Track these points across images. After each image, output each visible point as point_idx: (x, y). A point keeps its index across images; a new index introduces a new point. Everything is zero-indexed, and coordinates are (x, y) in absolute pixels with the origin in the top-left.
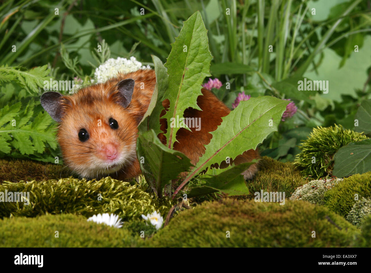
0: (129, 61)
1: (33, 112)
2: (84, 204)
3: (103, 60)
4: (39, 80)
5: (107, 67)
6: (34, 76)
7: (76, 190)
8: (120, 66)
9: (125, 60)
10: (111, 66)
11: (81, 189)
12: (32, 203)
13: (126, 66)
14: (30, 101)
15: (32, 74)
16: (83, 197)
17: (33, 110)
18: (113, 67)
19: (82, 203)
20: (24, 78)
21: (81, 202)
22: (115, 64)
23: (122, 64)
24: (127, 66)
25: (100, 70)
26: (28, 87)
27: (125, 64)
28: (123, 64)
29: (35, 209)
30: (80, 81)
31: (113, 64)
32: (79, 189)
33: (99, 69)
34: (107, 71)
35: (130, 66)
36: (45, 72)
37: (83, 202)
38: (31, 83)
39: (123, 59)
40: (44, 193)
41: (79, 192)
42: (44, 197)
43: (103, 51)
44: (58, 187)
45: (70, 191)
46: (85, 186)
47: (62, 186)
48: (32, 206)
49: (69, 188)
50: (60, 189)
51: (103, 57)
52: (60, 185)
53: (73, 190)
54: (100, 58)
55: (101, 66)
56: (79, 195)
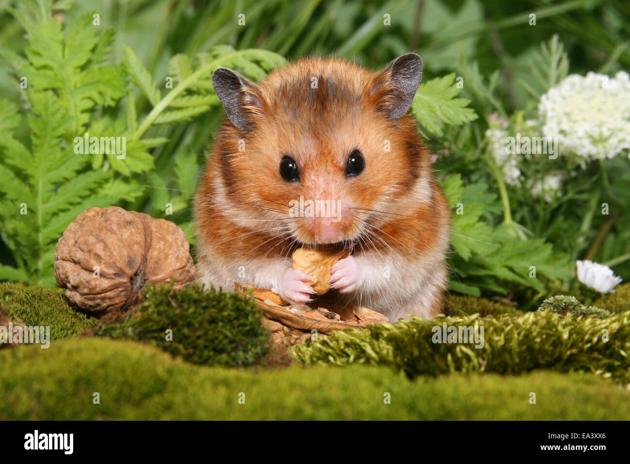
0: (612, 80)
2: (588, 365)
4: (440, 107)
5: (563, 94)
7: (565, 336)
8: (594, 91)
9: (604, 77)
10: (573, 92)
11: (574, 336)
12: (481, 360)
13: (605, 93)
16: (581, 350)
18: (578, 93)
19: (582, 364)
21: (579, 362)
22: (581, 88)
23: (598, 88)
24: (608, 92)
25: (549, 99)
27: (603, 90)
28: (600, 87)
30: (502, 122)
31: (578, 87)
32: (570, 334)
33: (547, 97)
34: (564, 102)
35: (614, 93)
37: (584, 361)
39: (599, 76)
40: (500, 340)
41: (572, 341)
42: (505, 349)
43: (554, 61)
44: (526, 330)
45: (553, 338)
46: (583, 330)
47: (534, 327)
48: (480, 366)
49: (551, 332)
50: (531, 333)
51: (553, 73)
52: (528, 326)
53: (560, 337)
54: (545, 75)
55: (553, 92)
56: (571, 347)
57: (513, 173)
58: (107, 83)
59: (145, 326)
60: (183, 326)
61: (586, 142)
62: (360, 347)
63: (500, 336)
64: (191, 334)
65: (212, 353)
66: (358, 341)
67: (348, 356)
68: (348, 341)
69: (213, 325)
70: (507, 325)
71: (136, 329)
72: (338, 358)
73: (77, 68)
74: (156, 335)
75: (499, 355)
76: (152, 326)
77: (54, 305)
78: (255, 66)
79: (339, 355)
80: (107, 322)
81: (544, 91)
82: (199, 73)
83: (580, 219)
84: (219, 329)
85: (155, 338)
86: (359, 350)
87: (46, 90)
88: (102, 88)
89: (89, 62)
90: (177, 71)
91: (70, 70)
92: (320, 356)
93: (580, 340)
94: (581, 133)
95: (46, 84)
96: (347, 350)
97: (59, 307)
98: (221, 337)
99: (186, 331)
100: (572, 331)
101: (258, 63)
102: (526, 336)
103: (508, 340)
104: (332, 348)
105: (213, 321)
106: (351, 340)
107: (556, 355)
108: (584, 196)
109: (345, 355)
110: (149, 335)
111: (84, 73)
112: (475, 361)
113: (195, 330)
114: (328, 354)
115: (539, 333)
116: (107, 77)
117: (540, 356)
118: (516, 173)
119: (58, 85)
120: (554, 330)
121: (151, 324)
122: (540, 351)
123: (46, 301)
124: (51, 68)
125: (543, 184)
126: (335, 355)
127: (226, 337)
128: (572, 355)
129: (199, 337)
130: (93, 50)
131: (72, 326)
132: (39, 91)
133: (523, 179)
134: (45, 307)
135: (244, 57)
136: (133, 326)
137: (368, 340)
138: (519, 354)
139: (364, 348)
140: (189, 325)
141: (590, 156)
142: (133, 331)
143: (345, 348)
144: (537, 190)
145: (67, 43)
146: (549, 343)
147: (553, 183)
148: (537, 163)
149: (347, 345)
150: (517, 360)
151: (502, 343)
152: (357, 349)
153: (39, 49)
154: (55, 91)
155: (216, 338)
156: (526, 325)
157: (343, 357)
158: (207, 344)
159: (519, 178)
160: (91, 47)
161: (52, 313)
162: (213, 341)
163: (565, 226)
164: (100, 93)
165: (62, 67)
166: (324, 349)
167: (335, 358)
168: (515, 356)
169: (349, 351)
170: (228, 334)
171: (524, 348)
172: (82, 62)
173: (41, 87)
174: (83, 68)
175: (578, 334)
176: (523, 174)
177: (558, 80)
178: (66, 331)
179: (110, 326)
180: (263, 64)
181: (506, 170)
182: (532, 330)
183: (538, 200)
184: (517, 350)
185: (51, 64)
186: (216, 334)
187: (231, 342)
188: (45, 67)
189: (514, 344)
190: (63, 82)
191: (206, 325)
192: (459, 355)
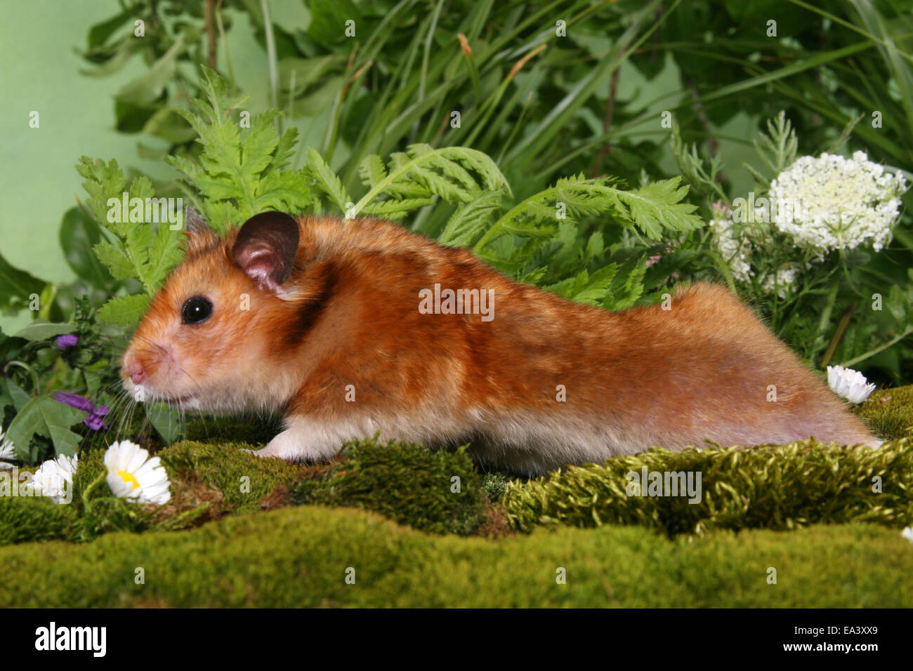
0: (849, 161)
1: (642, 287)
3: (781, 161)
4: (663, 211)
5: (795, 177)
6: (650, 202)
7: (835, 468)
8: (829, 173)
9: (840, 159)
10: (805, 175)
11: (845, 467)
12: (743, 498)
13: (841, 175)
14: (639, 261)
15: (645, 197)
16: (854, 483)
17: (642, 282)
18: (812, 176)
19: (857, 499)
20: (628, 207)
21: (854, 497)
22: (814, 170)
23: (833, 169)
24: (845, 173)
25: (780, 185)
26: (636, 226)
27: (839, 171)
28: (836, 168)
29: (749, 512)
30: (726, 210)
31: (811, 169)
32: (841, 466)
33: (778, 182)
34: (796, 187)
35: (852, 175)
36: (674, 192)
38: (644, 216)
39: (834, 158)
40: (762, 474)
41: (842, 473)
42: (769, 485)
43: (782, 139)
44: (790, 462)
45: (823, 472)
46: (853, 460)
47: (798, 458)
48: (743, 504)
49: (819, 464)
50: (796, 466)
51: (781, 153)
52: (792, 458)
53: (829, 469)
54: (773, 157)
55: (783, 176)
56: (842, 481)
57: (742, 268)
58: (291, 189)
59: (349, 486)
60: (393, 487)
61: (824, 232)
62: (603, 484)
63: (763, 469)
64: (402, 497)
65: (425, 520)
66: (600, 478)
67: (590, 496)
68: (588, 478)
69: (427, 489)
70: (770, 457)
71: (339, 488)
72: (578, 498)
73: (257, 174)
74: (363, 496)
75: (764, 492)
76: (358, 486)
77: (241, 461)
78: (456, 165)
79: (579, 494)
80: (304, 478)
81: (774, 176)
82: (392, 176)
83: (817, 315)
84: (433, 493)
85: (363, 500)
86: (601, 488)
87: (224, 201)
88: (285, 195)
89: (270, 166)
90: (369, 174)
91: (249, 177)
92: (559, 496)
93: (851, 471)
94: (818, 223)
95: (222, 194)
96: (587, 488)
97: (247, 463)
98: (436, 503)
99: (396, 493)
100: (842, 462)
101: (459, 162)
102: (790, 469)
103: (772, 473)
104: (571, 487)
105: (426, 484)
106: (592, 477)
107: (827, 490)
108: (822, 291)
109: (585, 495)
110: (355, 496)
111: (265, 179)
112: (737, 499)
113: (406, 494)
114: (567, 494)
115: (805, 465)
116: (291, 183)
117: (809, 492)
118: (746, 268)
119: (236, 194)
120: (822, 461)
121: (356, 483)
122: (809, 486)
123: (231, 458)
124: (228, 177)
125: (775, 279)
126: (574, 494)
127: (441, 502)
128: (845, 489)
129: (411, 502)
130: (273, 154)
131: (264, 484)
132: (217, 202)
133: (752, 274)
134: (232, 465)
135: (443, 156)
136: (336, 485)
137: (611, 477)
138: (786, 489)
139: (607, 486)
140: (400, 487)
141: (829, 248)
142: (336, 491)
143: (586, 486)
144: (769, 286)
145: (245, 148)
146: (818, 477)
147: (786, 277)
148: (769, 256)
149: (587, 483)
150: (784, 497)
151: (765, 477)
152: (598, 487)
153: (215, 156)
154: (234, 201)
155: (431, 503)
156: (790, 457)
157: (584, 496)
158: (421, 509)
159: (748, 272)
160: (271, 150)
161: (240, 471)
162: (426, 506)
163: (800, 324)
164: (283, 201)
165: (240, 174)
166: (563, 487)
167: (575, 499)
168: (781, 492)
169: (590, 490)
170: (443, 499)
171: (791, 483)
172: (262, 168)
173: (218, 198)
174: (263, 174)
175: (849, 465)
176: (753, 268)
177: (788, 162)
178: (258, 492)
179: (308, 483)
180: (465, 163)
181: (734, 265)
182: (798, 461)
183: (771, 297)
184: (782, 486)
185: (229, 172)
186: (431, 500)
187: (446, 508)
188: (222, 175)
189: (778, 477)
190: (242, 191)
191: (419, 489)
192: (719, 493)
